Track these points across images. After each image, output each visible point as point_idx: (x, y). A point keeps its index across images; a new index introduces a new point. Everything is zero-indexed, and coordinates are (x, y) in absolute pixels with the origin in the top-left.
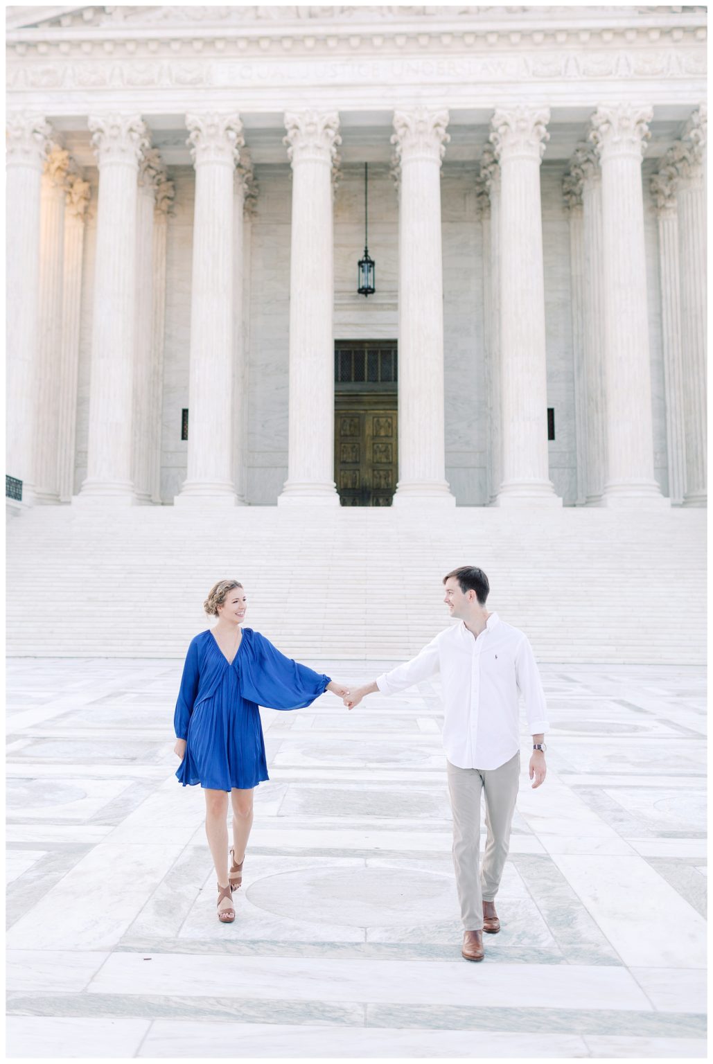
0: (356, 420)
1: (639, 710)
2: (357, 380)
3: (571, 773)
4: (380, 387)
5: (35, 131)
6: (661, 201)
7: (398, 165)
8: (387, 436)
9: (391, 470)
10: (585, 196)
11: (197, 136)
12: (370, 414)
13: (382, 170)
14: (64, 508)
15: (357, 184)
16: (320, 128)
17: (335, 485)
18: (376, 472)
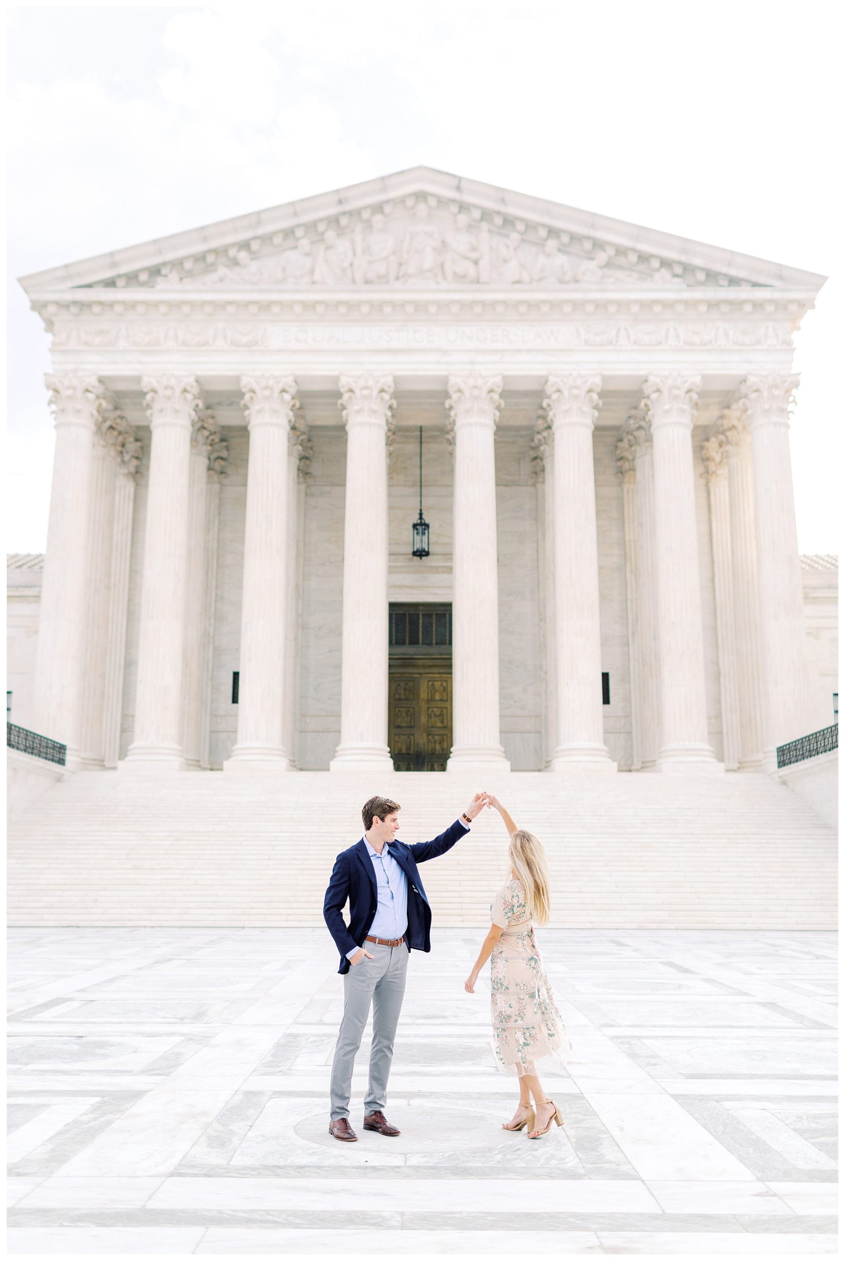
0: (411, 684)
1: (686, 971)
2: (411, 643)
3: (612, 1026)
4: (434, 650)
5: (87, 390)
6: (712, 466)
7: (452, 430)
8: (441, 700)
9: (446, 735)
10: (638, 462)
11: (252, 398)
12: (426, 678)
13: (437, 433)
14: (108, 775)
15: (412, 448)
16: (375, 393)
17: (389, 749)
18: (430, 737)
